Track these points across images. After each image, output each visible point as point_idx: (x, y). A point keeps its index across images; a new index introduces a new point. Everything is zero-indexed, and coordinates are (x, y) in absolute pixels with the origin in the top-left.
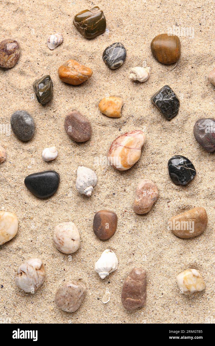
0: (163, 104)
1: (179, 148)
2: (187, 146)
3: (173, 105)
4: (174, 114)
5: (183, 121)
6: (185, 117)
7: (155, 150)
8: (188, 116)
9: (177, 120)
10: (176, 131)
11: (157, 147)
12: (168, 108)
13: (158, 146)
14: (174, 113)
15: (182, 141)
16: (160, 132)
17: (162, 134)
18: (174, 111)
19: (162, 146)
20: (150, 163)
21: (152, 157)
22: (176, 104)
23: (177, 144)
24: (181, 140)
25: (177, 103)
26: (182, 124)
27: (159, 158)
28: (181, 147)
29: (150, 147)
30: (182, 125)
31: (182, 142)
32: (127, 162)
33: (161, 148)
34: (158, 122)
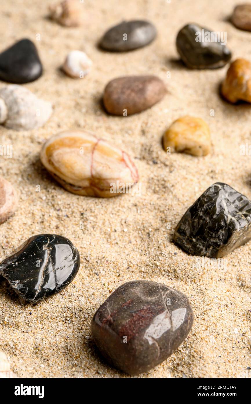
0: (212, 200)
1: (101, 269)
2: (106, 285)
3: (212, 229)
4: (191, 241)
5: (175, 271)
6: (185, 272)
7: (92, 218)
8: (189, 281)
9: (175, 254)
10: (144, 258)
11: (101, 222)
12: (204, 217)
13: (104, 224)
14: (194, 240)
15: (119, 276)
16: (138, 227)
17: (136, 234)
18: (197, 240)
19: (103, 233)
20: (58, 213)
21: (74, 214)
22: (219, 237)
23: (111, 261)
24: (121, 273)
25: (219, 240)
26: (166, 268)
27: (73, 229)
28: (103, 273)
29: (100, 206)
30: (162, 269)
31: (118, 274)
32: (58, 149)
33: (98, 231)
34: (164, 221)
